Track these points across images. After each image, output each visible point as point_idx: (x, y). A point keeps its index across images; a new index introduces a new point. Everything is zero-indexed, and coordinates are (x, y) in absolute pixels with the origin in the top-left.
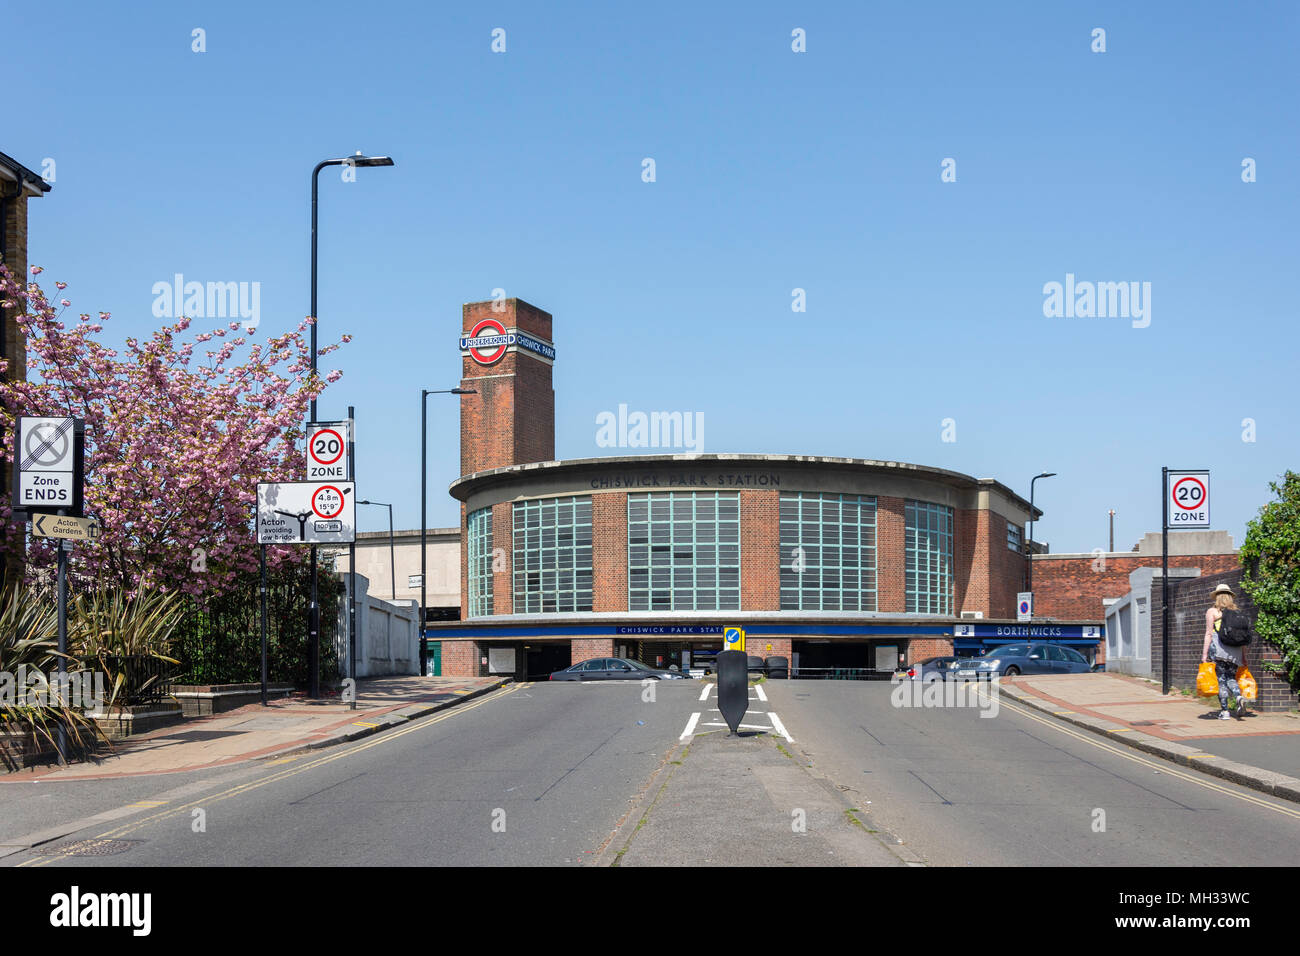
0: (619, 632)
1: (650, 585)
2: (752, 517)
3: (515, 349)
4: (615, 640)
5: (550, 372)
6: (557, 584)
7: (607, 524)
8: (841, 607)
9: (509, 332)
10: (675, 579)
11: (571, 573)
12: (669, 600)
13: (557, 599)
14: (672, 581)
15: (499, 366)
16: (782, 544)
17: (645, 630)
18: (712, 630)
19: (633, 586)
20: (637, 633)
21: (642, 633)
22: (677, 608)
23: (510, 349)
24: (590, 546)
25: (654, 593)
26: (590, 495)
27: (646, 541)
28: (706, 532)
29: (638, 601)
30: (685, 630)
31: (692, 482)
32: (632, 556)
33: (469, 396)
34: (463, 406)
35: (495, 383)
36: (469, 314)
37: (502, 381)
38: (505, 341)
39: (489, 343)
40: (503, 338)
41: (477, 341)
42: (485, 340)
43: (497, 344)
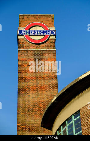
9: (50, 29)
33: (25, 59)
34: (20, 64)
35: (43, 53)
36: (23, 19)
37: (48, 52)
38: (48, 33)
39: (38, 34)
40: (47, 32)
41: (29, 32)
42: (34, 32)
43: (43, 34)
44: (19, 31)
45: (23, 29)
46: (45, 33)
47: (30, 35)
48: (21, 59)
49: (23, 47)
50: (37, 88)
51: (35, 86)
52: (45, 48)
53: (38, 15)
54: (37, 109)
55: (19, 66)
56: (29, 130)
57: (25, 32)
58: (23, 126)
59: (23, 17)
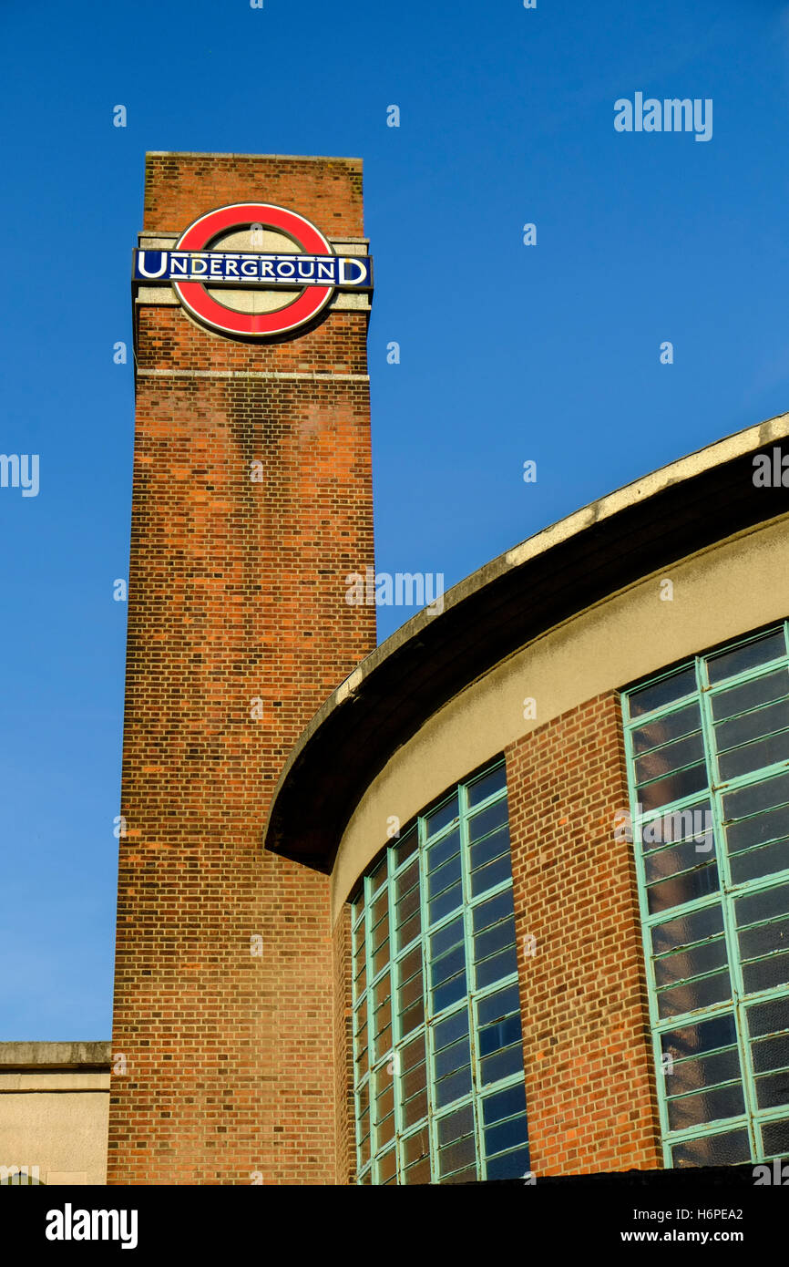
3: (361, 302)
9: (340, 249)
15: (298, 345)
23: (344, 302)
33: (176, 430)
34: (146, 460)
35: (291, 396)
36: (173, 182)
37: (319, 392)
38: (325, 276)
39: (259, 275)
40: (316, 264)
41: (208, 261)
42: (240, 262)
43: (293, 280)
44: (142, 255)
45: (168, 244)
46: (306, 269)
47: (210, 286)
48: (153, 431)
49: (167, 357)
50: (245, 610)
51: (239, 599)
52: (306, 366)
53: (263, 161)
54: (246, 740)
55: (140, 477)
56: (194, 870)
57: (180, 260)
58: (154, 846)
59: (172, 165)
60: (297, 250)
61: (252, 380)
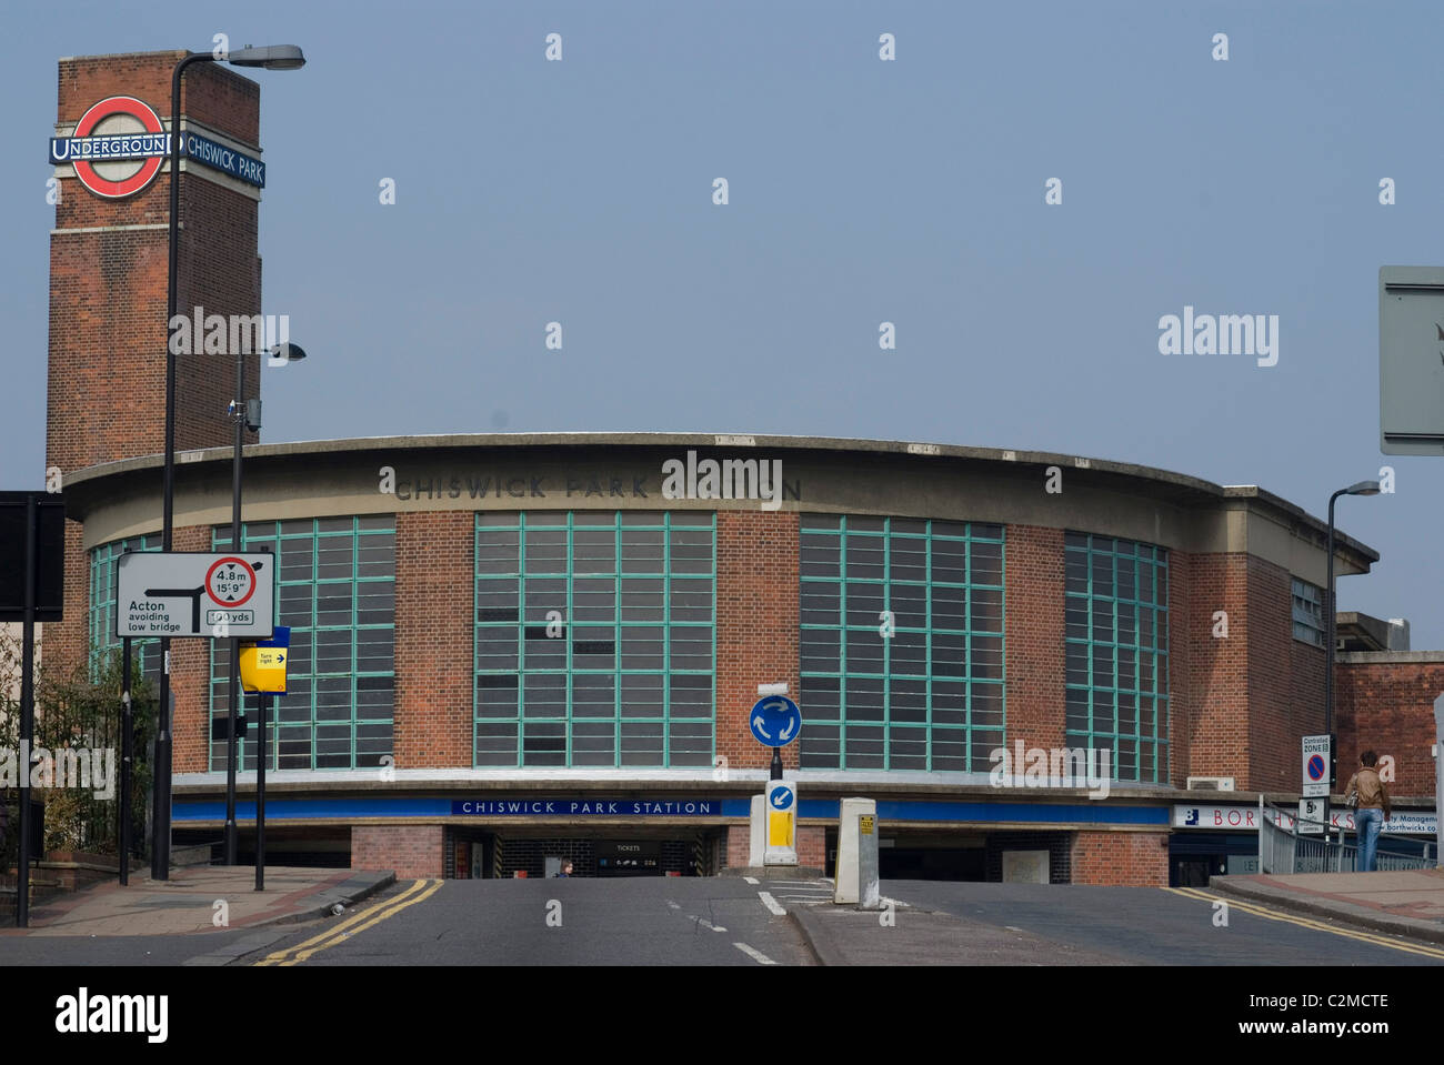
0: (457, 810)
1: (521, 710)
2: (740, 567)
3: (180, 165)
4: (449, 830)
5: (253, 216)
6: (314, 706)
7: (429, 579)
8: (929, 763)
10: (575, 699)
11: (346, 683)
12: (561, 744)
13: (314, 739)
14: (569, 702)
15: (142, 204)
16: (806, 626)
17: (514, 807)
18: (658, 808)
19: (483, 712)
20: (496, 812)
21: (507, 812)
22: (580, 761)
24: (391, 626)
25: (528, 727)
26: (392, 515)
27: (513, 615)
28: (641, 597)
29: (494, 746)
30: (599, 807)
31: (616, 489)
32: (484, 648)
33: (73, 272)
34: (56, 293)
35: (135, 242)
37: (150, 238)
38: (159, 149)
39: (121, 152)
40: (153, 140)
41: (92, 143)
42: (110, 142)
43: (140, 154)
44: (54, 142)
45: (69, 132)
46: (148, 146)
48: (59, 273)
50: (107, 388)
52: (148, 215)
53: (127, 59)
57: (76, 145)
59: (73, 68)
60: (144, 131)
61: (113, 232)
